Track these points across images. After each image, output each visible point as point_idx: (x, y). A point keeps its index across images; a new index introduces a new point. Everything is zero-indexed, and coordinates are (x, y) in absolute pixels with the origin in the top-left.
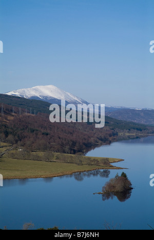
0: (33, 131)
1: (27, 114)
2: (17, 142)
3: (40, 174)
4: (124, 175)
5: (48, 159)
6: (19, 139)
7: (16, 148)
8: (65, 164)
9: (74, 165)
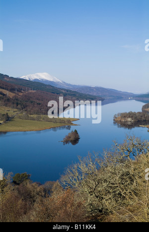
0: (32, 102)
1: (30, 91)
2: (22, 109)
3: (33, 129)
4: (76, 131)
5: (38, 119)
6: (24, 107)
7: (22, 113)
8: (47, 122)
9: (52, 123)
